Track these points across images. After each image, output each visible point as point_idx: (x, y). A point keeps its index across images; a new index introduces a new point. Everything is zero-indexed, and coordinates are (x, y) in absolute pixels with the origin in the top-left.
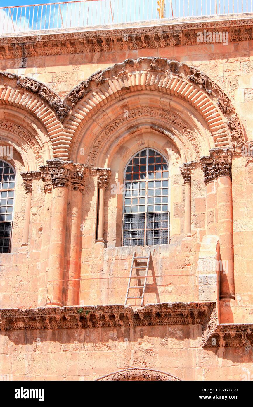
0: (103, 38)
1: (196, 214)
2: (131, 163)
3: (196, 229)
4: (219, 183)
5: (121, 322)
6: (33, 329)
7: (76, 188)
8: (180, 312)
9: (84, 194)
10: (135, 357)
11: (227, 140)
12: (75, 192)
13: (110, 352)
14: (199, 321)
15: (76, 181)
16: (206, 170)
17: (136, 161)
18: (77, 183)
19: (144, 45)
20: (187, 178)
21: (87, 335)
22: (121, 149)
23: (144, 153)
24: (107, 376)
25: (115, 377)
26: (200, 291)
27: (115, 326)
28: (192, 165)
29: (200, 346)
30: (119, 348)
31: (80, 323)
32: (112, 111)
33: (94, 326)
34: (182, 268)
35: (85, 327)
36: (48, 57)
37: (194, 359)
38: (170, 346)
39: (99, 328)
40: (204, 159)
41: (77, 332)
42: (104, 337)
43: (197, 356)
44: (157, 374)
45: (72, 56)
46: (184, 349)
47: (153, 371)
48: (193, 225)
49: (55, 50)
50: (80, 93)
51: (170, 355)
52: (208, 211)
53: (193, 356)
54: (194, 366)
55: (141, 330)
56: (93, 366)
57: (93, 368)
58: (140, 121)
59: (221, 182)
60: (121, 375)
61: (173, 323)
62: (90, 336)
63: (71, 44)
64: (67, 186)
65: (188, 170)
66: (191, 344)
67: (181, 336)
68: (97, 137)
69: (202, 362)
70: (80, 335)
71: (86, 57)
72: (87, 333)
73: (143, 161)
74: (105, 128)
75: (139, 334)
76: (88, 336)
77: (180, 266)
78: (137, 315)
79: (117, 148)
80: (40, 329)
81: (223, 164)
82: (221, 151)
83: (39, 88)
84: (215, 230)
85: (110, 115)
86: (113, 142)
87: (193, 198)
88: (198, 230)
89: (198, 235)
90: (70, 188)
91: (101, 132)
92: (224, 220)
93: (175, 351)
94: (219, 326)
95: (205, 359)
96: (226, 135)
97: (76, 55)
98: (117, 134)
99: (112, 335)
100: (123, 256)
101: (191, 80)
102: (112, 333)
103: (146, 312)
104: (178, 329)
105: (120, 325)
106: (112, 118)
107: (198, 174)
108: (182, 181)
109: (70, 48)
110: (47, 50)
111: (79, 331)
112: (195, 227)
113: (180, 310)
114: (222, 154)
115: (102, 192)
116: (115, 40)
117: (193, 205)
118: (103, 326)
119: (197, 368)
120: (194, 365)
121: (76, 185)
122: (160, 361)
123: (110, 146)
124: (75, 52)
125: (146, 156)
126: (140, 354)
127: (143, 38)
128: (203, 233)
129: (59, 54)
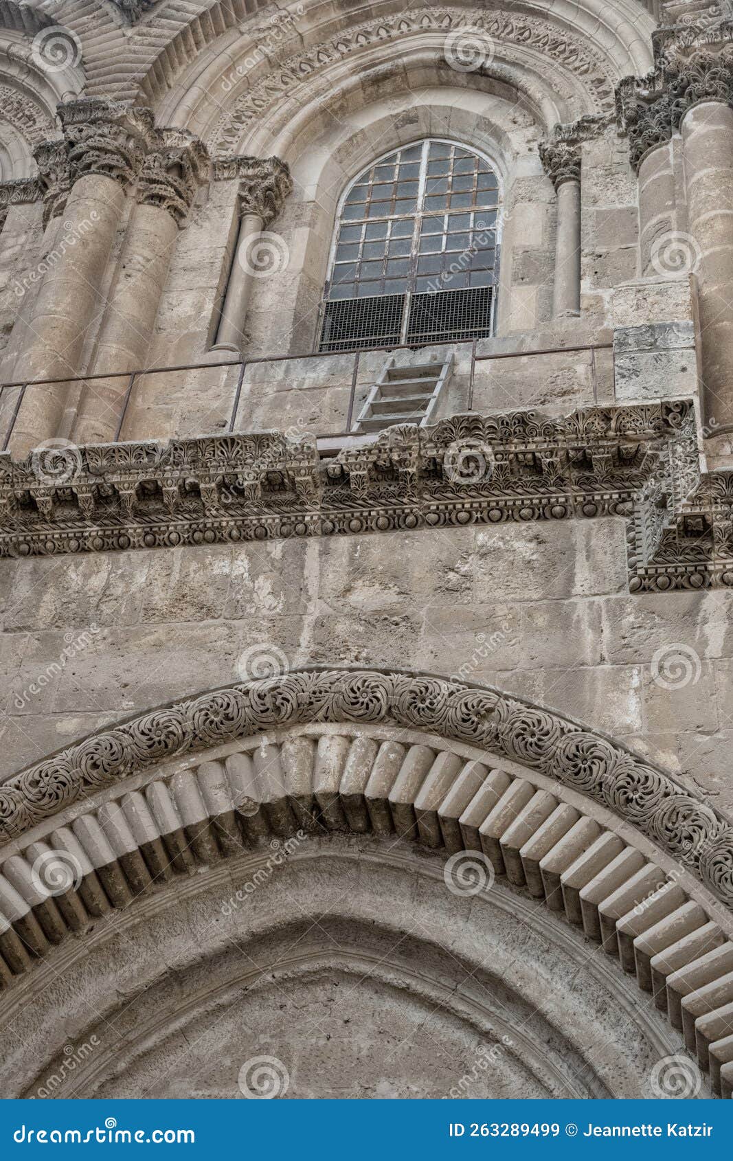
1: (601, 250)
2: (364, 180)
3: (600, 291)
4: (692, 124)
5: (270, 519)
7: (155, 199)
8: (529, 456)
9: (184, 228)
10: (319, 641)
12: (147, 209)
13: (207, 627)
14: (615, 496)
15: (158, 175)
18: (162, 183)
20: (565, 168)
21: (119, 572)
23: (413, 152)
24: (184, 700)
25: (220, 701)
26: (621, 371)
27: (243, 536)
28: (586, 126)
29: (620, 588)
30: (253, 611)
32: (310, 13)
34: (543, 403)
37: (589, 636)
38: (482, 595)
39: (172, 549)
40: (630, 82)
41: (77, 565)
42: (190, 578)
43: (605, 625)
44: (415, 683)
46: (545, 601)
47: (397, 672)
48: (586, 284)
51: (483, 624)
52: (646, 228)
53: (585, 626)
54: (589, 661)
55: (355, 545)
56: (126, 678)
57: (126, 685)
58: (404, 49)
59: (696, 121)
60: (247, 693)
61: (496, 513)
62: (132, 576)
64: (122, 178)
65: (572, 142)
66: (578, 584)
67: (534, 557)
68: (251, 88)
69: (627, 646)
70: (86, 576)
72: (118, 568)
73: (410, 170)
74: (280, 67)
75: (345, 560)
76: (122, 576)
77: (534, 397)
78: (342, 481)
81: (704, 68)
86: (304, 102)
87: (588, 211)
88: (606, 293)
89: (609, 306)
90: (134, 192)
91: (266, 76)
94: (708, 480)
95: (642, 632)
99: (226, 570)
100: (307, 381)
102: (227, 562)
103: (381, 463)
104: (519, 536)
105: (262, 532)
107: (606, 151)
108: (547, 192)
111: (88, 562)
113: (532, 447)
114: (702, 42)
117: (587, 230)
118: (192, 538)
119: (607, 667)
120: (588, 655)
121: (157, 189)
122: (430, 647)
125: (420, 158)
126: (344, 627)
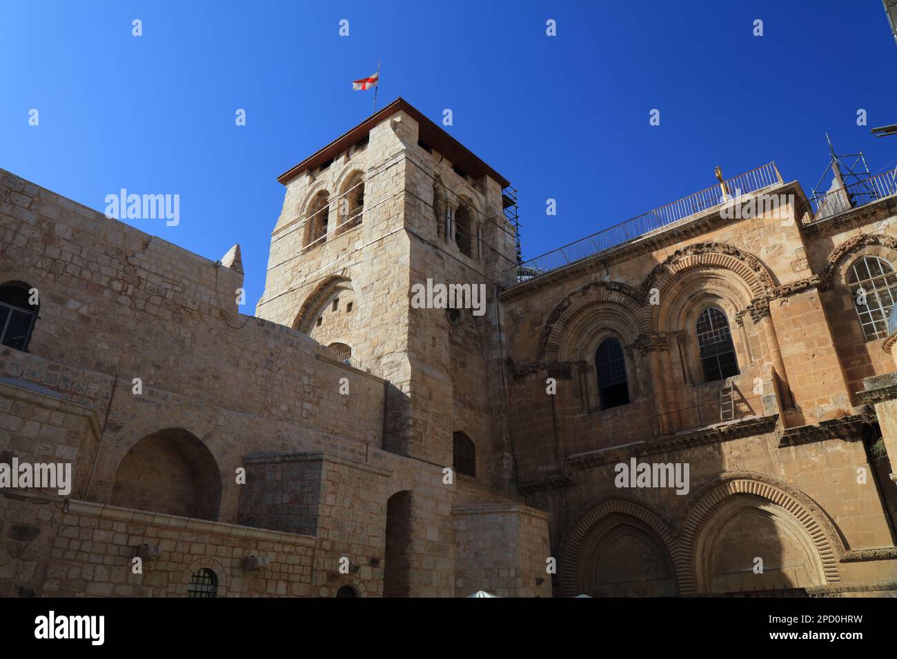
0: (655, 240)
1: (753, 349)
2: (698, 321)
3: (755, 360)
4: (764, 323)
5: (714, 440)
6: (655, 454)
7: (662, 350)
11: (762, 290)
12: (663, 354)
14: (770, 429)
15: (661, 344)
16: (752, 315)
17: (701, 319)
18: (663, 346)
19: (685, 237)
20: (741, 323)
22: (689, 313)
23: (706, 312)
26: (766, 408)
27: (710, 443)
28: (742, 313)
29: (776, 447)
31: (685, 446)
32: (675, 289)
33: (696, 446)
35: (689, 447)
36: (622, 264)
37: (773, 457)
39: (699, 447)
40: (748, 307)
42: (704, 452)
43: (775, 455)
44: (748, 473)
45: (637, 258)
48: (752, 357)
49: (625, 257)
50: (649, 284)
51: (755, 457)
52: (761, 344)
54: (774, 463)
58: (696, 291)
59: (764, 322)
63: (635, 251)
64: (656, 349)
65: (740, 317)
68: (669, 310)
69: (779, 459)
70: (687, 454)
71: (647, 256)
73: (707, 317)
74: (673, 302)
78: (723, 433)
79: (686, 314)
80: (658, 453)
81: (762, 309)
82: (759, 299)
83: (621, 287)
84: (769, 358)
85: (674, 292)
86: (681, 310)
87: (748, 337)
88: (757, 360)
89: (758, 364)
90: (658, 351)
91: (671, 306)
92: (772, 350)
93: (757, 454)
94: (785, 431)
95: (781, 456)
96: (760, 287)
97: (641, 257)
98: (683, 304)
101: (724, 252)
105: (713, 442)
106: (677, 293)
107: (747, 318)
108: (738, 326)
109: (635, 254)
110: (621, 260)
112: (755, 358)
114: (760, 302)
115: (681, 347)
116: (663, 239)
117: (749, 343)
118: (701, 445)
121: (663, 348)
123: (680, 314)
124: (639, 255)
126: (732, 460)
127: (682, 233)
128: (761, 362)
129: (628, 259)
